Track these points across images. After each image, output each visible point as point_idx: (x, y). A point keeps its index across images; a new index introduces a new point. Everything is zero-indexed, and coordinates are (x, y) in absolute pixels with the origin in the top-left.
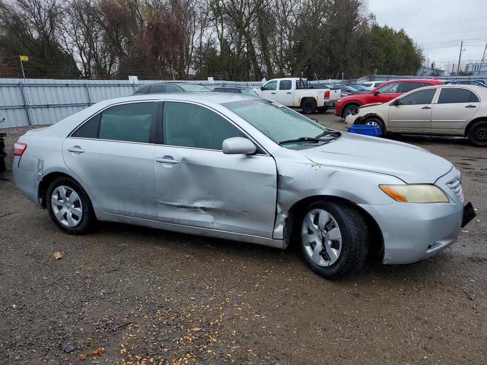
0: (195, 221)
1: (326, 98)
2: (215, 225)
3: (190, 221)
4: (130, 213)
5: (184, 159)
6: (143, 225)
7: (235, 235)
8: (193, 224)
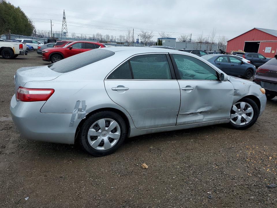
0: (196, 120)
1: (21, 48)
2: (204, 120)
3: (194, 121)
4: (158, 125)
5: (197, 87)
6: (163, 131)
7: (212, 122)
8: (195, 122)
